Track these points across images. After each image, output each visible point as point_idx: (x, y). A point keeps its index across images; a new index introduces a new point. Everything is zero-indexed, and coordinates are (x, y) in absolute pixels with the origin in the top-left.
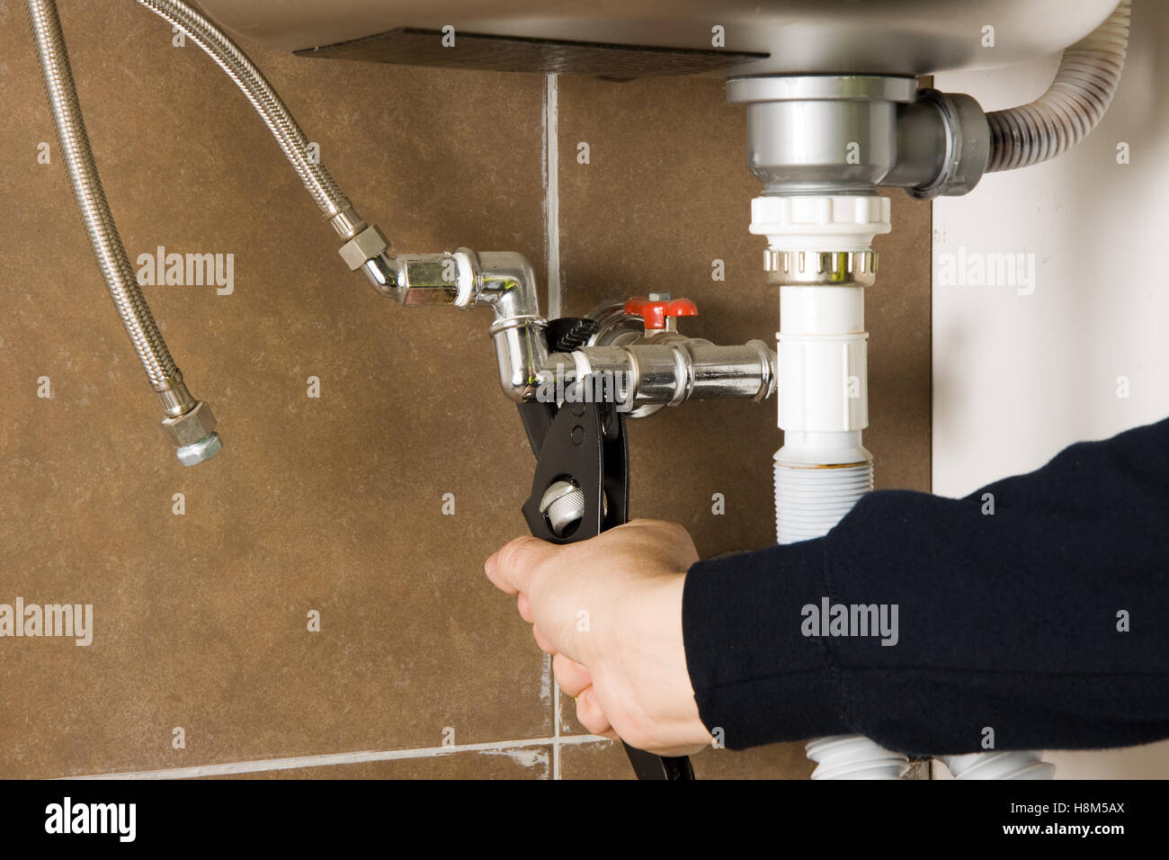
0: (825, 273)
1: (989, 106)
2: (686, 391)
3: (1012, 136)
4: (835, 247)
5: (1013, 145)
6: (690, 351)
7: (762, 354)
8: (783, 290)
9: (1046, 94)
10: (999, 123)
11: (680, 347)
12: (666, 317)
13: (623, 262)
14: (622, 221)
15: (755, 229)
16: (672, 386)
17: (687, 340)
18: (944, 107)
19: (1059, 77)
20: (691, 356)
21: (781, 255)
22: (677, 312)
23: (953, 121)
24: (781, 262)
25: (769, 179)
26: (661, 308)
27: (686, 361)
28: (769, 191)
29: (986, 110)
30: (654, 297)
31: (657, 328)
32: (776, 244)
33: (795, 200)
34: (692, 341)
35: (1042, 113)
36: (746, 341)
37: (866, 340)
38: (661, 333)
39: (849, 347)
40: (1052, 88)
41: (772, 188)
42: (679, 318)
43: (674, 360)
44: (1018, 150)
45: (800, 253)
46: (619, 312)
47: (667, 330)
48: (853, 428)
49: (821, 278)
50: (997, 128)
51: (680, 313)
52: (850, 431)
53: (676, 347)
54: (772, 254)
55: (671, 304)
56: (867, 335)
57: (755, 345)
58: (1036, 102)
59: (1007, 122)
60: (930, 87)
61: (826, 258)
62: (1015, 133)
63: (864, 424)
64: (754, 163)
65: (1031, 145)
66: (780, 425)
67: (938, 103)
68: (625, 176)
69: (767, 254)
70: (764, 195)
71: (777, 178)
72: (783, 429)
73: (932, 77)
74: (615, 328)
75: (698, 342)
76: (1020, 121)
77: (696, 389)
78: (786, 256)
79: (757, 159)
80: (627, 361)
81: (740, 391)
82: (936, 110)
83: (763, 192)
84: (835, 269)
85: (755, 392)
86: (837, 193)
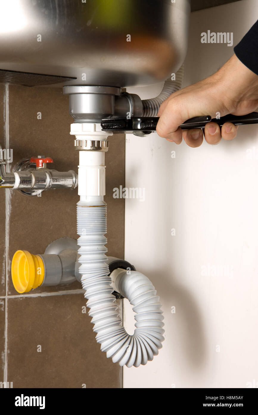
0: (93, 147)
1: (143, 98)
2: (50, 185)
3: (149, 107)
4: (96, 139)
5: (150, 110)
6: (51, 173)
7: (73, 175)
8: (80, 152)
9: (159, 95)
10: (146, 104)
11: (47, 172)
12: (43, 163)
13: (30, 146)
14: (29, 133)
15: (72, 133)
16: (45, 184)
17: (49, 170)
18: (129, 97)
19: (163, 90)
20: (51, 176)
21: (80, 141)
22: (47, 161)
23: (132, 102)
24: (80, 143)
25: (76, 118)
26: (42, 160)
27: (50, 176)
28: (76, 121)
29: (142, 99)
30: (39, 157)
31: (40, 167)
32: (78, 138)
33: (84, 124)
34: (51, 171)
35: (158, 101)
36: (68, 171)
37: (105, 168)
38: (42, 168)
39: (100, 170)
40: (161, 94)
41: (77, 121)
42: (47, 164)
43: (46, 176)
44: (151, 112)
45: (85, 140)
46: (28, 162)
47: (44, 167)
48: (101, 195)
49: (92, 149)
50: (145, 105)
51: (47, 162)
52: (100, 196)
53: (46, 172)
54: (77, 141)
55: (44, 159)
56: (105, 167)
57: (71, 172)
58: (156, 98)
59: (148, 103)
60: (125, 91)
61: (93, 142)
62: (150, 106)
63: (104, 194)
64: (71, 112)
65: (155, 110)
66: (79, 194)
67: (127, 96)
68: (30, 119)
69: (75, 141)
70: (75, 123)
71: (79, 117)
72: (79, 195)
73: (126, 89)
74: (27, 167)
75: (53, 171)
76: (152, 103)
77: (52, 185)
78: (81, 141)
79: (72, 111)
80: (31, 176)
81: (66, 186)
82: (127, 98)
83: (74, 122)
84: (96, 146)
85: (71, 186)
86: (97, 122)
